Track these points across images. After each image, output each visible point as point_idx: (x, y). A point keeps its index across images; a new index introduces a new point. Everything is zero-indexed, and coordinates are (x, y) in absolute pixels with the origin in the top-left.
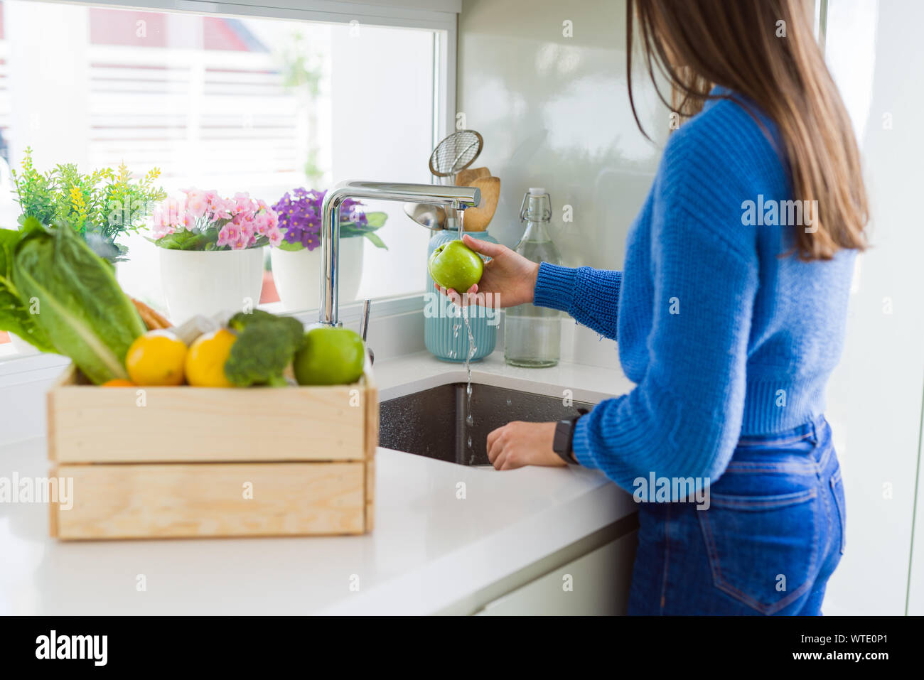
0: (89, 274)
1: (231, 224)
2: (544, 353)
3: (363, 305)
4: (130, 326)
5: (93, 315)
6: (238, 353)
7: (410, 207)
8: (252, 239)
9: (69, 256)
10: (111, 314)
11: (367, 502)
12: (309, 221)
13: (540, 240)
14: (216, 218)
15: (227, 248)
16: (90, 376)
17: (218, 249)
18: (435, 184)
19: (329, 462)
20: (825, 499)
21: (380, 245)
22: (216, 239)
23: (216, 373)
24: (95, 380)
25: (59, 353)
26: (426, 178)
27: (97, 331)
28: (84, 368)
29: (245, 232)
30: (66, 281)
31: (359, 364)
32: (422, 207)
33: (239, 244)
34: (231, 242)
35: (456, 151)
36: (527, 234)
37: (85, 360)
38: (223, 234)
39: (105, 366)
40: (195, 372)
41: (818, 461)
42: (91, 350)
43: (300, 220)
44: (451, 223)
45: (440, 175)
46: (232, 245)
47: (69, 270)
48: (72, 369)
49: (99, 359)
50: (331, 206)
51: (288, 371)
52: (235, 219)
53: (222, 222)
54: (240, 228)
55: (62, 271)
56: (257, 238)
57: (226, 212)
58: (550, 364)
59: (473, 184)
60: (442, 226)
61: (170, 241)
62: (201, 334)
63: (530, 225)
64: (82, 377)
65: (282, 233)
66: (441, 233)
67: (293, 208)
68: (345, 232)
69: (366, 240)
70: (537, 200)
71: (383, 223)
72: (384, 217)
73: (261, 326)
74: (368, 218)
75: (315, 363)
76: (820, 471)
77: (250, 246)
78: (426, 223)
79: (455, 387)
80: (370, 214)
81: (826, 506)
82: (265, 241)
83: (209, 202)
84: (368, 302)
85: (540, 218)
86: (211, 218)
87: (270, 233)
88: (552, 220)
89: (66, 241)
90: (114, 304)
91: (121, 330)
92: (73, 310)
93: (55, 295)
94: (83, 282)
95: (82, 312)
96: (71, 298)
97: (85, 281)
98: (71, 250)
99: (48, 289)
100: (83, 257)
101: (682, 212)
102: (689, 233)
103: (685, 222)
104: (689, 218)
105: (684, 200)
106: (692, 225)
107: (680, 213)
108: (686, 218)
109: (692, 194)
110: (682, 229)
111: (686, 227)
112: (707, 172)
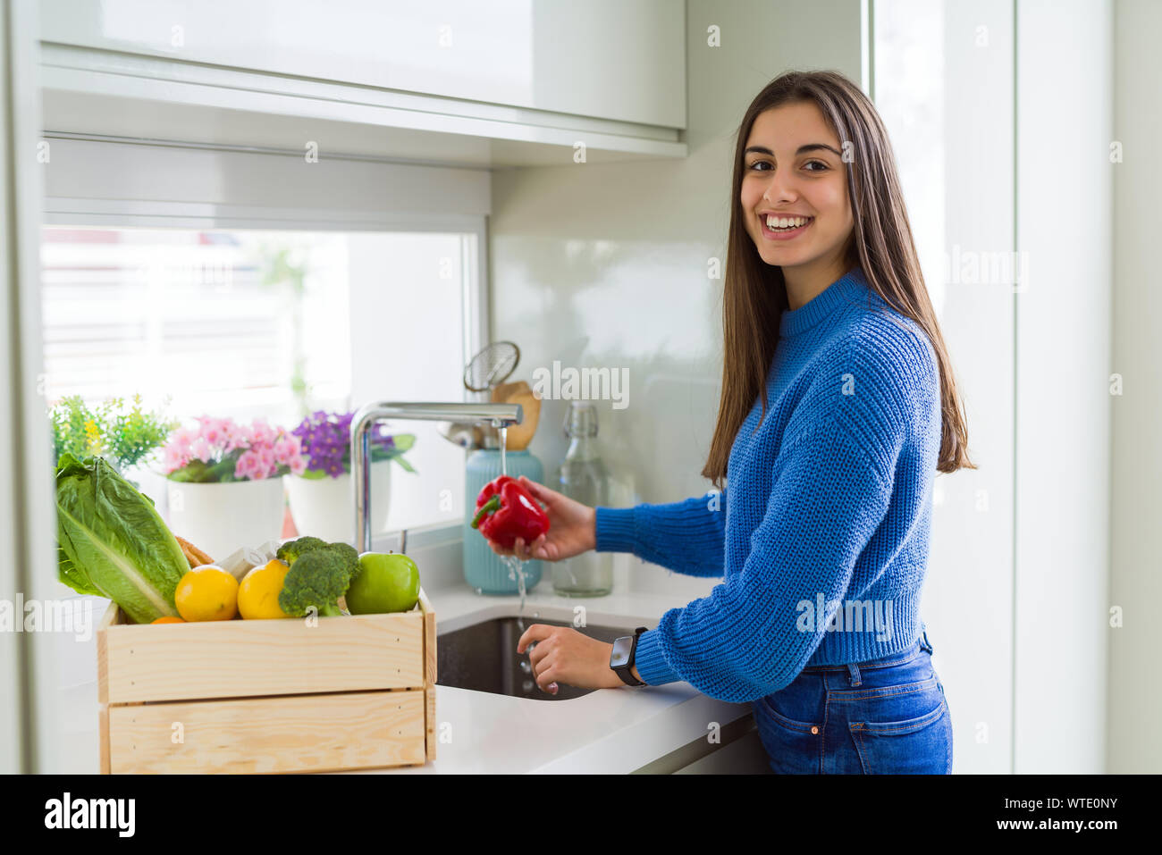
0: (131, 510)
1: (249, 454)
2: (597, 581)
3: (400, 536)
4: (174, 562)
5: (136, 552)
6: (293, 582)
7: (443, 427)
8: (273, 469)
9: (109, 492)
10: (155, 550)
11: (427, 731)
12: (332, 446)
13: (587, 457)
14: (233, 445)
15: (246, 479)
16: (134, 615)
17: (234, 480)
18: (469, 401)
19: (388, 690)
21: (409, 469)
22: (233, 469)
23: (271, 605)
24: (138, 620)
25: (99, 593)
26: (458, 395)
27: (141, 569)
28: (126, 608)
29: (265, 461)
30: (108, 517)
31: (414, 592)
32: (457, 426)
33: (258, 475)
34: (250, 473)
35: (491, 365)
36: (572, 451)
37: (128, 598)
38: (241, 465)
39: (151, 604)
40: (248, 604)
42: (135, 587)
43: (321, 445)
44: (488, 442)
45: (473, 390)
46: (251, 476)
47: (110, 506)
48: (115, 608)
49: (143, 597)
50: (362, 429)
51: (342, 600)
52: (253, 447)
53: (239, 451)
54: (259, 456)
55: (104, 508)
56: (277, 467)
57: (244, 441)
58: (603, 592)
59: (511, 400)
60: (479, 445)
61: (185, 474)
62: (250, 567)
63: (575, 442)
64: (124, 617)
65: (304, 461)
66: (478, 454)
67: (314, 432)
68: (377, 457)
69: (394, 465)
70: (582, 414)
71: (411, 445)
72: (412, 439)
73: (315, 555)
74: (396, 441)
75: (368, 592)
77: (272, 476)
78: (463, 443)
79: (499, 623)
80: (398, 436)
82: (286, 469)
83: (225, 430)
84: (405, 532)
85: (586, 433)
86: (227, 446)
87: (291, 461)
88: (599, 434)
89: (106, 476)
90: (159, 539)
91: (166, 566)
92: (116, 547)
93: (97, 532)
94: (124, 518)
95: (125, 550)
96: (113, 534)
97: (126, 517)
98: (112, 485)
99: (89, 527)
100: (124, 492)
101: (835, 423)
102: (837, 444)
103: (836, 434)
104: (841, 430)
105: (840, 411)
106: (841, 438)
107: (833, 423)
108: (838, 429)
109: (850, 407)
110: (831, 438)
111: (835, 439)
112: (868, 385)
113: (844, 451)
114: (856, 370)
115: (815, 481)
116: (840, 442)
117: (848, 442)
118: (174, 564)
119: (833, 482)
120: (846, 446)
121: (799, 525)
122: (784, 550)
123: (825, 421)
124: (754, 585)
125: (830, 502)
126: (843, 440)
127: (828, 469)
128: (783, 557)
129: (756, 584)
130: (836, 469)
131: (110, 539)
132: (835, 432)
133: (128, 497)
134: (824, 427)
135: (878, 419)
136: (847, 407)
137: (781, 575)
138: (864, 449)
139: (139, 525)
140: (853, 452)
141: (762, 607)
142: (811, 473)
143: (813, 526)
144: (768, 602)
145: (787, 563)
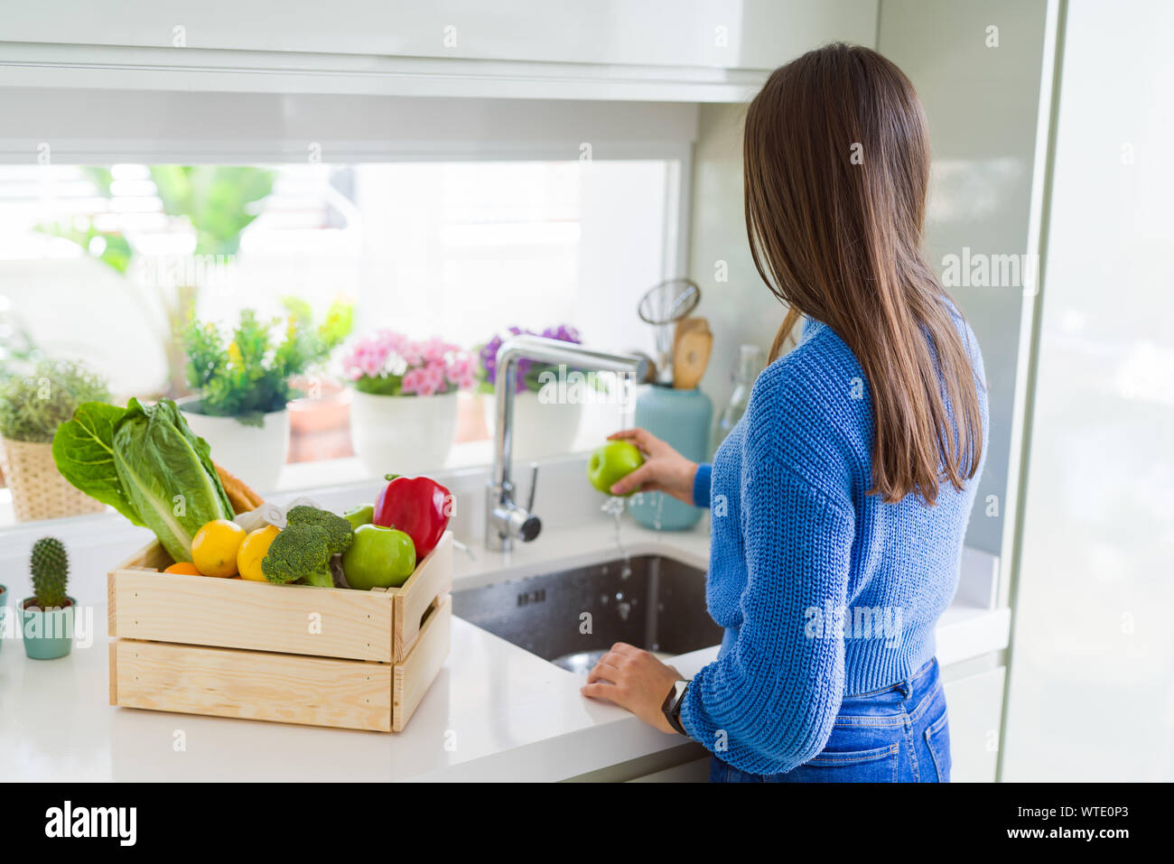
0: (174, 457)
8: (441, 385)
9: (157, 438)
10: (191, 496)
11: (394, 703)
15: (414, 394)
17: (405, 394)
20: (912, 754)
22: (399, 384)
25: (146, 526)
28: (166, 545)
30: (151, 461)
33: (426, 391)
34: (418, 389)
37: (166, 539)
41: (909, 713)
42: (169, 529)
47: (156, 453)
48: (157, 542)
49: (176, 539)
50: (506, 364)
52: (425, 364)
55: (148, 453)
63: (740, 388)
64: (163, 558)
70: (750, 361)
76: (909, 723)
77: (438, 392)
79: (646, 559)
81: (913, 761)
82: (454, 387)
87: (462, 379)
89: (157, 423)
90: (195, 487)
91: (198, 512)
92: (155, 491)
93: (141, 476)
94: (167, 465)
95: (163, 494)
96: (154, 479)
97: (170, 463)
98: (161, 432)
99: (135, 470)
100: (172, 440)
101: (776, 463)
102: (784, 486)
103: (780, 474)
104: (784, 470)
105: (777, 450)
106: (787, 478)
107: (773, 464)
108: (781, 469)
109: (786, 444)
110: (776, 481)
111: (780, 480)
112: (800, 421)
113: (793, 492)
114: (786, 404)
115: (776, 529)
116: (786, 483)
117: (794, 481)
118: (207, 511)
119: (793, 526)
120: (793, 486)
121: (775, 581)
122: (768, 612)
123: (765, 463)
124: (749, 656)
125: (799, 549)
126: (789, 480)
127: (783, 514)
128: (769, 619)
129: (751, 655)
130: (791, 512)
131: (151, 484)
132: (777, 473)
133: (175, 444)
134: (765, 470)
135: (819, 456)
136: (783, 445)
137: (772, 639)
138: (814, 487)
139: (180, 472)
140: (802, 492)
141: (763, 680)
142: (769, 522)
143: (789, 578)
144: (768, 673)
145: (775, 624)
